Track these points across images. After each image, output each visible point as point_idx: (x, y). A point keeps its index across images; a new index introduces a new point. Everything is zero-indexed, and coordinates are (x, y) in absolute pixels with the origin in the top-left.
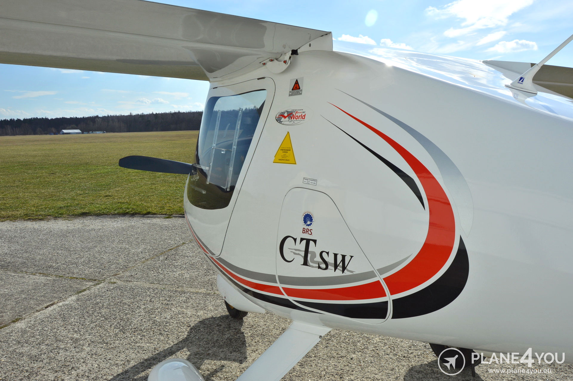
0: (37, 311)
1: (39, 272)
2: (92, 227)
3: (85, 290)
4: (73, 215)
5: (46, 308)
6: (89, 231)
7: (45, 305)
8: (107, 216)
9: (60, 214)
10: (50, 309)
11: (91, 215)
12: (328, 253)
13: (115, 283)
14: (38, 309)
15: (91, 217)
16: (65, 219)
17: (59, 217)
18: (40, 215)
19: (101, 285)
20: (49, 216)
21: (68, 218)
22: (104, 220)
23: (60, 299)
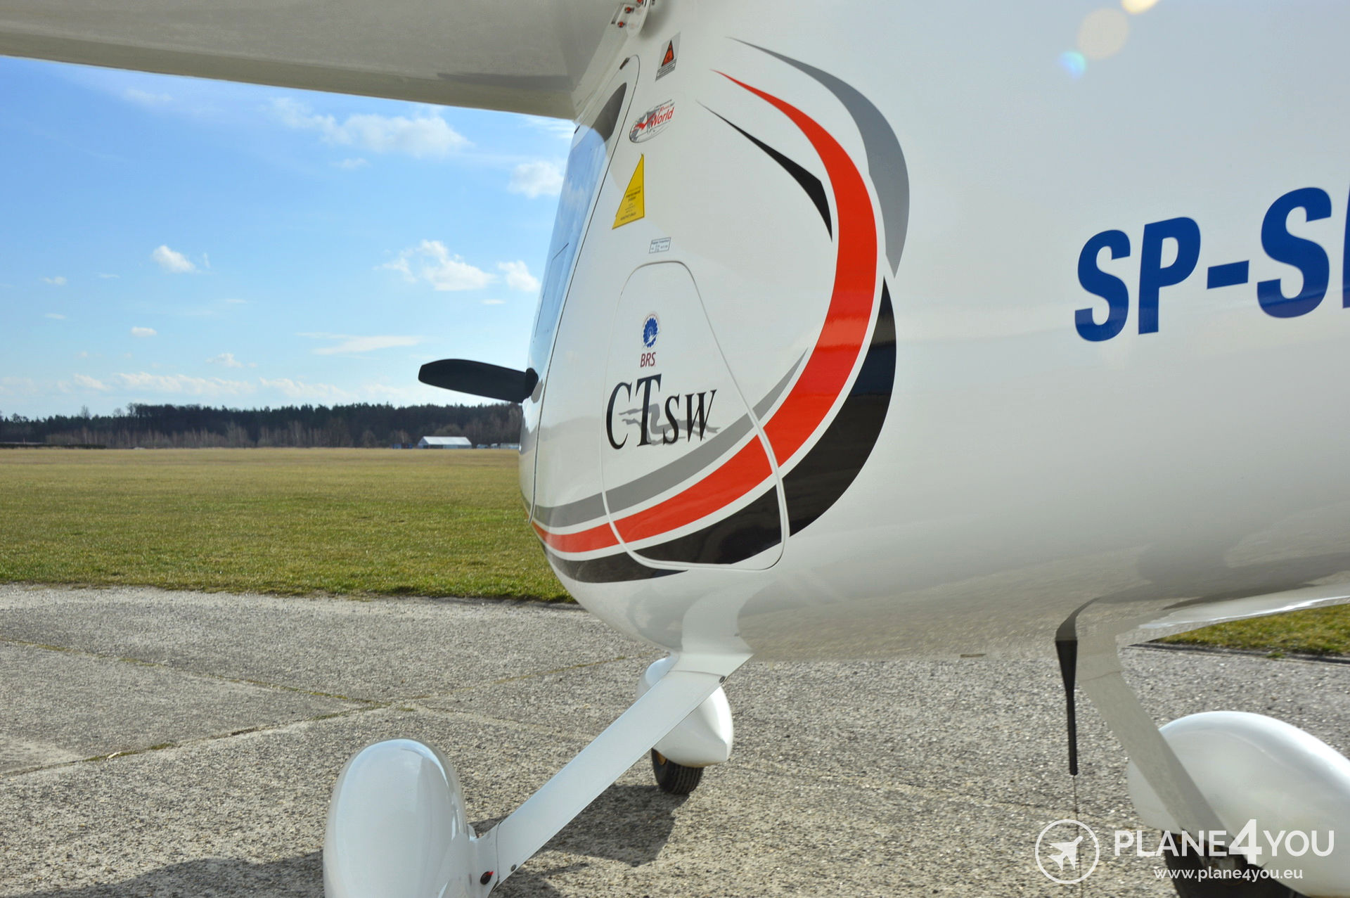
0: (213, 737)
1: (250, 678)
2: (410, 614)
3: (336, 715)
4: (375, 591)
5: (234, 734)
6: (397, 622)
7: (235, 730)
8: (455, 599)
9: (345, 586)
10: (241, 736)
11: (418, 595)
12: (677, 399)
13: (412, 710)
14: (216, 734)
15: (417, 599)
16: (355, 597)
17: (341, 594)
18: (299, 586)
19: (376, 711)
20: (318, 588)
21: (362, 596)
22: (446, 606)
23: (273, 724)
